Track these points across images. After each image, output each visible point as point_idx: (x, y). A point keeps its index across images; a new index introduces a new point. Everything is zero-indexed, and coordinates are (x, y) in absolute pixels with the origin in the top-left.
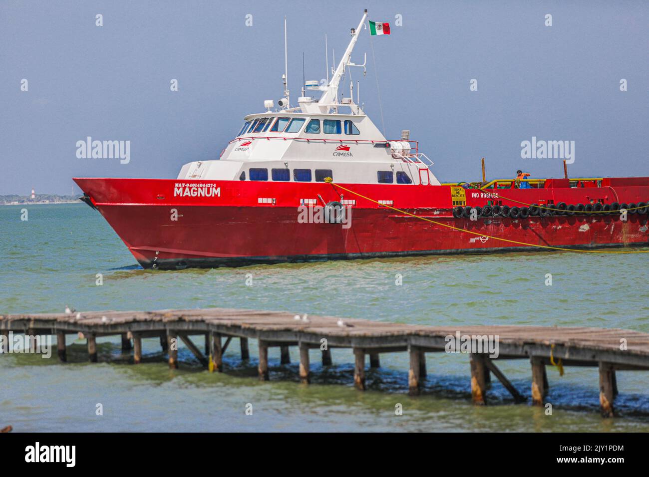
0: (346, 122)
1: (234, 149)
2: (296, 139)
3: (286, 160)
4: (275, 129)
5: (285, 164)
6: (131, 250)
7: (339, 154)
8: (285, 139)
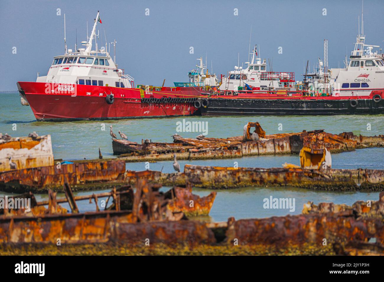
0: (106, 60)
1: (59, 71)
2: (92, 67)
3: (90, 76)
4: (79, 62)
5: (90, 78)
6: (35, 114)
7: (104, 74)
8: (87, 67)
